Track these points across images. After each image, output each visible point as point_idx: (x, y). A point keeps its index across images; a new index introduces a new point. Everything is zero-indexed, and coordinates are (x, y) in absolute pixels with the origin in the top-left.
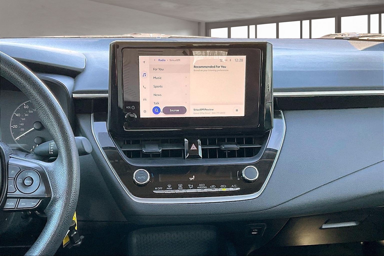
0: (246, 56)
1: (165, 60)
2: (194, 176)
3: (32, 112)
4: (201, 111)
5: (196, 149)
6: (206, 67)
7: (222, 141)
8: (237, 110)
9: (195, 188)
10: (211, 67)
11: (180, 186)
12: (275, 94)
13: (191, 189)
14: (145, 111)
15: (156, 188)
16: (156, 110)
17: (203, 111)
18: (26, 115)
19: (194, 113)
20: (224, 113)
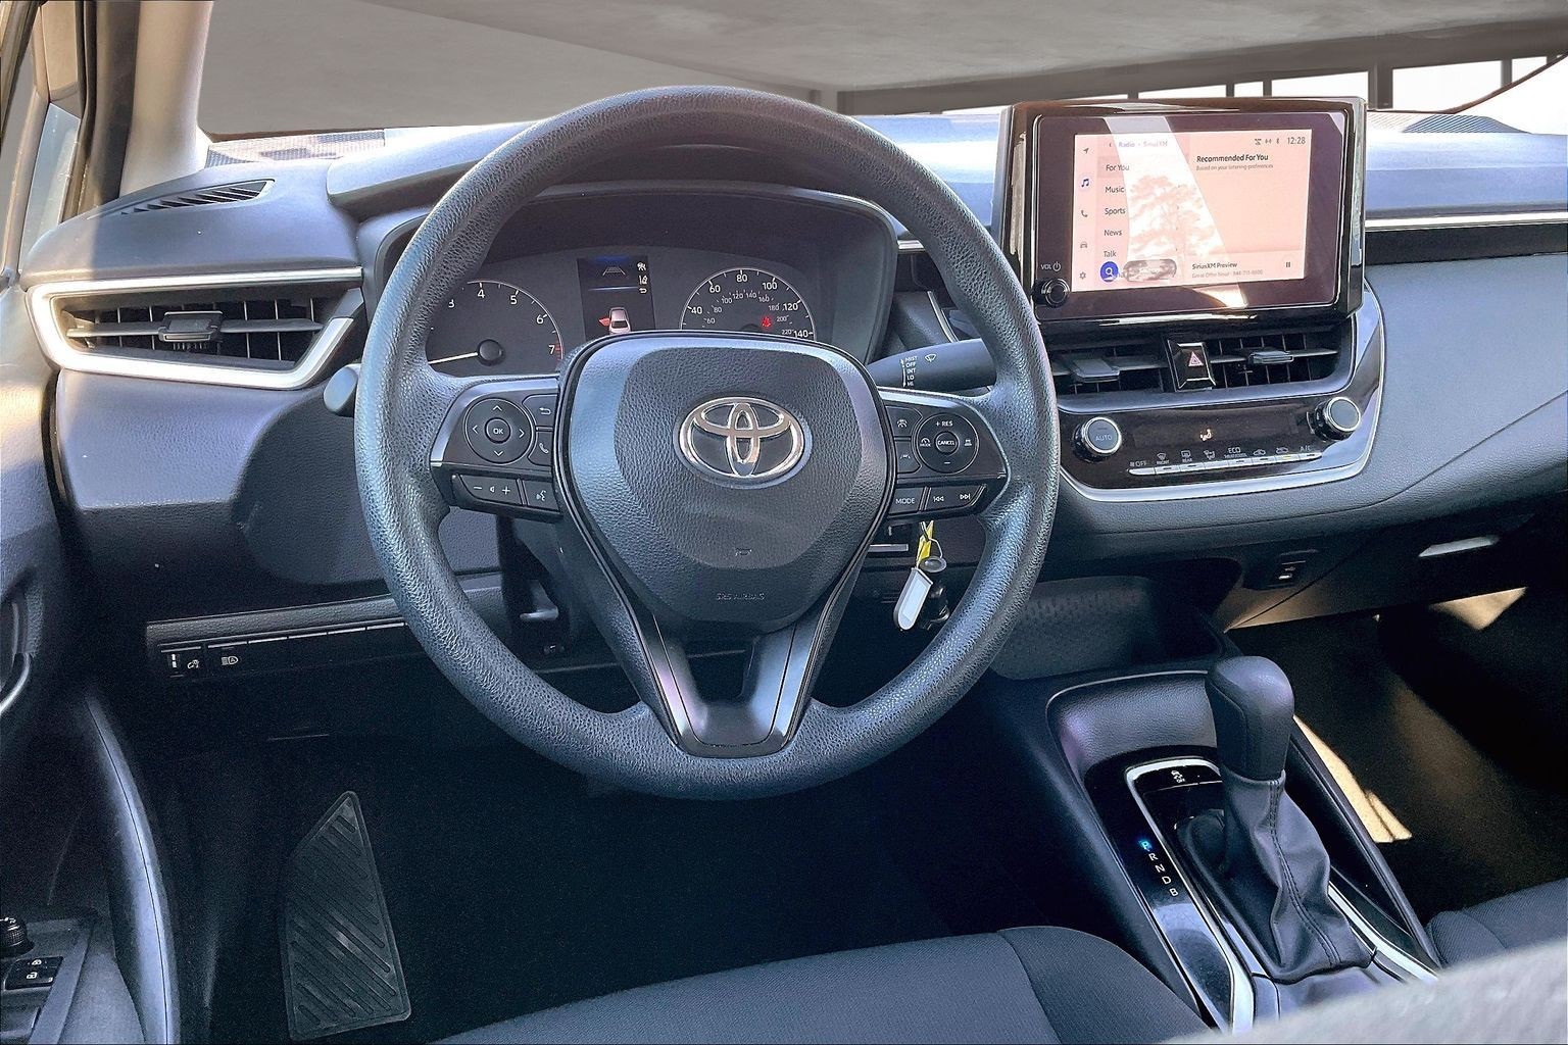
0: (1310, 131)
1: (1133, 145)
2: (1209, 431)
3: (728, 301)
4: (1209, 270)
5: (1201, 364)
6: (1226, 159)
7: (1254, 343)
8: (1288, 265)
9: (1220, 457)
10: (1236, 158)
11: (1186, 455)
12: (1369, 224)
13: (1213, 460)
14: (1083, 275)
15: (1132, 464)
16: (1108, 270)
17: (1212, 270)
18: (716, 310)
19: (1194, 276)
20: (1260, 272)
